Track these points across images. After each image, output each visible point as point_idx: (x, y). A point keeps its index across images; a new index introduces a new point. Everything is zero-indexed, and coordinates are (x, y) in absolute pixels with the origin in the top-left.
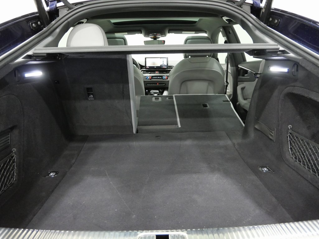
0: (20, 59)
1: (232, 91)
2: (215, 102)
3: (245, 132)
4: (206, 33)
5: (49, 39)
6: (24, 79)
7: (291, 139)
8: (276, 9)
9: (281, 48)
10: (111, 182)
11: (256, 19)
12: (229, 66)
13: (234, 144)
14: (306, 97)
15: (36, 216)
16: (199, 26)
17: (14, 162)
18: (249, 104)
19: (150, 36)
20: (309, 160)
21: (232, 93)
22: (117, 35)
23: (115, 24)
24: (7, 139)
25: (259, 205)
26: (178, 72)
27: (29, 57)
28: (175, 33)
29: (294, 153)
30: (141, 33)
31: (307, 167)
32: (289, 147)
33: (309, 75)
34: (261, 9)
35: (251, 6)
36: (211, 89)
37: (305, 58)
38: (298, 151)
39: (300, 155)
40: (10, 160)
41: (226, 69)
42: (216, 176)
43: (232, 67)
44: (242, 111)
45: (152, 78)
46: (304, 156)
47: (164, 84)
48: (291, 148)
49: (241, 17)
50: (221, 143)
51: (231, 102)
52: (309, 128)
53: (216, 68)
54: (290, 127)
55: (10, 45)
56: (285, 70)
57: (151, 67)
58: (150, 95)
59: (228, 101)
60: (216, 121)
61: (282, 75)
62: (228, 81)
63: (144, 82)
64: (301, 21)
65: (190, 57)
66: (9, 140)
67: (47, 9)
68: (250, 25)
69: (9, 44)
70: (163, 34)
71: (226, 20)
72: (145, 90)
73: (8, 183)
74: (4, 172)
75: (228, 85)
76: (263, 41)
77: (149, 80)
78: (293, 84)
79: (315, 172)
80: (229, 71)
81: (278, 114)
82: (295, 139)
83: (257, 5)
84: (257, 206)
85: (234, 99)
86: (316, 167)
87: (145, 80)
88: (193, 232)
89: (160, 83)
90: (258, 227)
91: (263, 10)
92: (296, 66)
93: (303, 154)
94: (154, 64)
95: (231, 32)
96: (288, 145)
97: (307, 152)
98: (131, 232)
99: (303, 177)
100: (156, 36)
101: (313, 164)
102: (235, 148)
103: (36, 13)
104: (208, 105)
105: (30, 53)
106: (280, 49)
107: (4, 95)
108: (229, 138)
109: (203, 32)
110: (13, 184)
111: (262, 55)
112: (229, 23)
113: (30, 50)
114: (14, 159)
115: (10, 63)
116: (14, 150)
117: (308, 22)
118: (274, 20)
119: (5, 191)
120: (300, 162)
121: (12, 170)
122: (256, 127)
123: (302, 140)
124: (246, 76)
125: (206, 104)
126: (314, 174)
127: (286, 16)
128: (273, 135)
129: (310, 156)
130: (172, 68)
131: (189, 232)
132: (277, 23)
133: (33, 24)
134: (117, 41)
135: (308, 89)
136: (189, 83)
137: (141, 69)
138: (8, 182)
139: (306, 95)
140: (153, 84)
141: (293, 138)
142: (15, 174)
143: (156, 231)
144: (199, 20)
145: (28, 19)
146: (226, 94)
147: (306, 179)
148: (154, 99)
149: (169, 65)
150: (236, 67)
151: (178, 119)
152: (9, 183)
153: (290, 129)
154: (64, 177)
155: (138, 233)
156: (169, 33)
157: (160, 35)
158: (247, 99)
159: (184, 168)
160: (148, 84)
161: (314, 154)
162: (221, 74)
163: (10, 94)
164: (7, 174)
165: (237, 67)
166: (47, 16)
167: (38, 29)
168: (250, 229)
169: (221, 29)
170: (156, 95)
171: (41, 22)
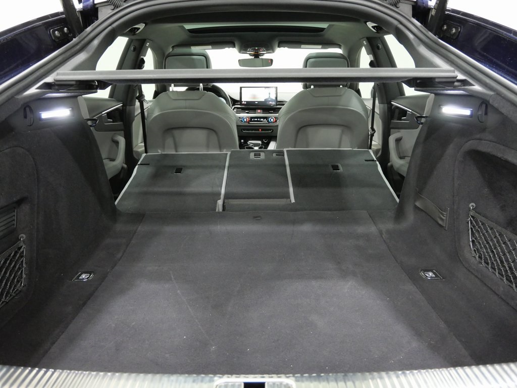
0: (33, 90)
1: (381, 143)
2: (352, 161)
3: (400, 213)
4: (340, 48)
5: (82, 57)
6: (41, 122)
7: (474, 226)
8: (454, 11)
9: (461, 77)
10: (179, 291)
11: (421, 26)
12: (377, 102)
13: (381, 233)
14: (500, 158)
15: (55, 345)
16: (328, 35)
17: (21, 256)
18: (407, 166)
19: (249, 51)
20: (502, 262)
21: (380, 147)
22: (195, 49)
23: (191, 31)
24: (12, 219)
25: (418, 334)
26: (293, 112)
27: (48, 86)
28: (289, 47)
29: (478, 249)
30: (234, 46)
31: (499, 273)
32: (471, 240)
33: (505, 121)
34: (429, 9)
35: (412, 5)
36: (346, 139)
37: (499, 94)
38: (485, 246)
39: (488, 253)
40: (16, 253)
41: (372, 108)
42: (350, 283)
43: (382, 105)
44: (397, 178)
45: (251, 121)
46: (494, 255)
47: (270, 130)
48: (473, 241)
49: (395, 22)
50: (360, 229)
51: (377, 163)
52: (503, 208)
53: (355, 106)
54: (473, 206)
55: (17, 67)
56: (467, 112)
57: (248, 103)
58: (247, 148)
59: (373, 160)
60: (352, 194)
61: (462, 120)
62: (375, 127)
63: (237, 126)
64: (494, 31)
65: (312, 87)
66: (14, 220)
67: (78, 6)
68: (411, 36)
69: (15, 65)
70: (270, 48)
71: (372, 27)
72: (240, 140)
73: (13, 291)
74: (5, 273)
75: (375, 134)
76: (431, 64)
77: (247, 124)
78: (478, 136)
79: (511, 281)
80: (377, 110)
81: (454, 184)
82: (479, 227)
83: (423, 3)
84: (414, 336)
85: (384, 157)
86: (512, 273)
87: (240, 124)
88: (304, 379)
89: (264, 128)
90: (411, 372)
91: (433, 13)
92: (484, 106)
93: (493, 252)
94: (254, 98)
95: (380, 46)
96: (469, 235)
97: (499, 248)
98: (203, 377)
99: (491, 289)
100: (258, 52)
101: (508, 268)
102: (383, 238)
103: (62, 13)
104: (340, 167)
105: (49, 79)
106: (458, 78)
107: (7, 149)
108: (372, 222)
109: (336, 46)
110: (20, 291)
111: (429, 87)
112: (378, 32)
113: (51, 74)
114: (23, 251)
115: (16, 97)
116: (23, 237)
117: (505, 33)
118: (450, 28)
119: (7, 303)
120: (488, 264)
121: (19, 268)
122: (418, 204)
123: (491, 229)
124: (404, 120)
125: (337, 164)
126: (509, 285)
127: (471, 22)
128: (444, 219)
129: (504, 254)
130: (283, 105)
131: (297, 378)
132: (455, 33)
133: (56, 32)
134: (193, 59)
135: (503, 145)
136: (311, 131)
137: (232, 106)
138: (12, 288)
139: (500, 155)
140: (252, 130)
141: (478, 224)
142: (24, 276)
143: (244, 375)
144: (328, 26)
145: (49, 23)
146: (370, 148)
147: (496, 293)
148: (252, 155)
149: (279, 99)
150: (387, 104)
151: (291, 190)
152: (14, 289)
153: (473, 209)
154: (103, 281)
155: (216, 378)
156: (279, 46)
157: (264, 51)
158: (405, 157)
159: (299, 270)
160: (244, 130)
161: (510, 252)
162: (364, 115)
163: (16, 146)
164: (10, 275)
165: (389, 105)
166: (79, 18)
167: (65, 40)
168: (398, 377)
169: (364, 42)
170: (256, 148)
171: (68, 29)
